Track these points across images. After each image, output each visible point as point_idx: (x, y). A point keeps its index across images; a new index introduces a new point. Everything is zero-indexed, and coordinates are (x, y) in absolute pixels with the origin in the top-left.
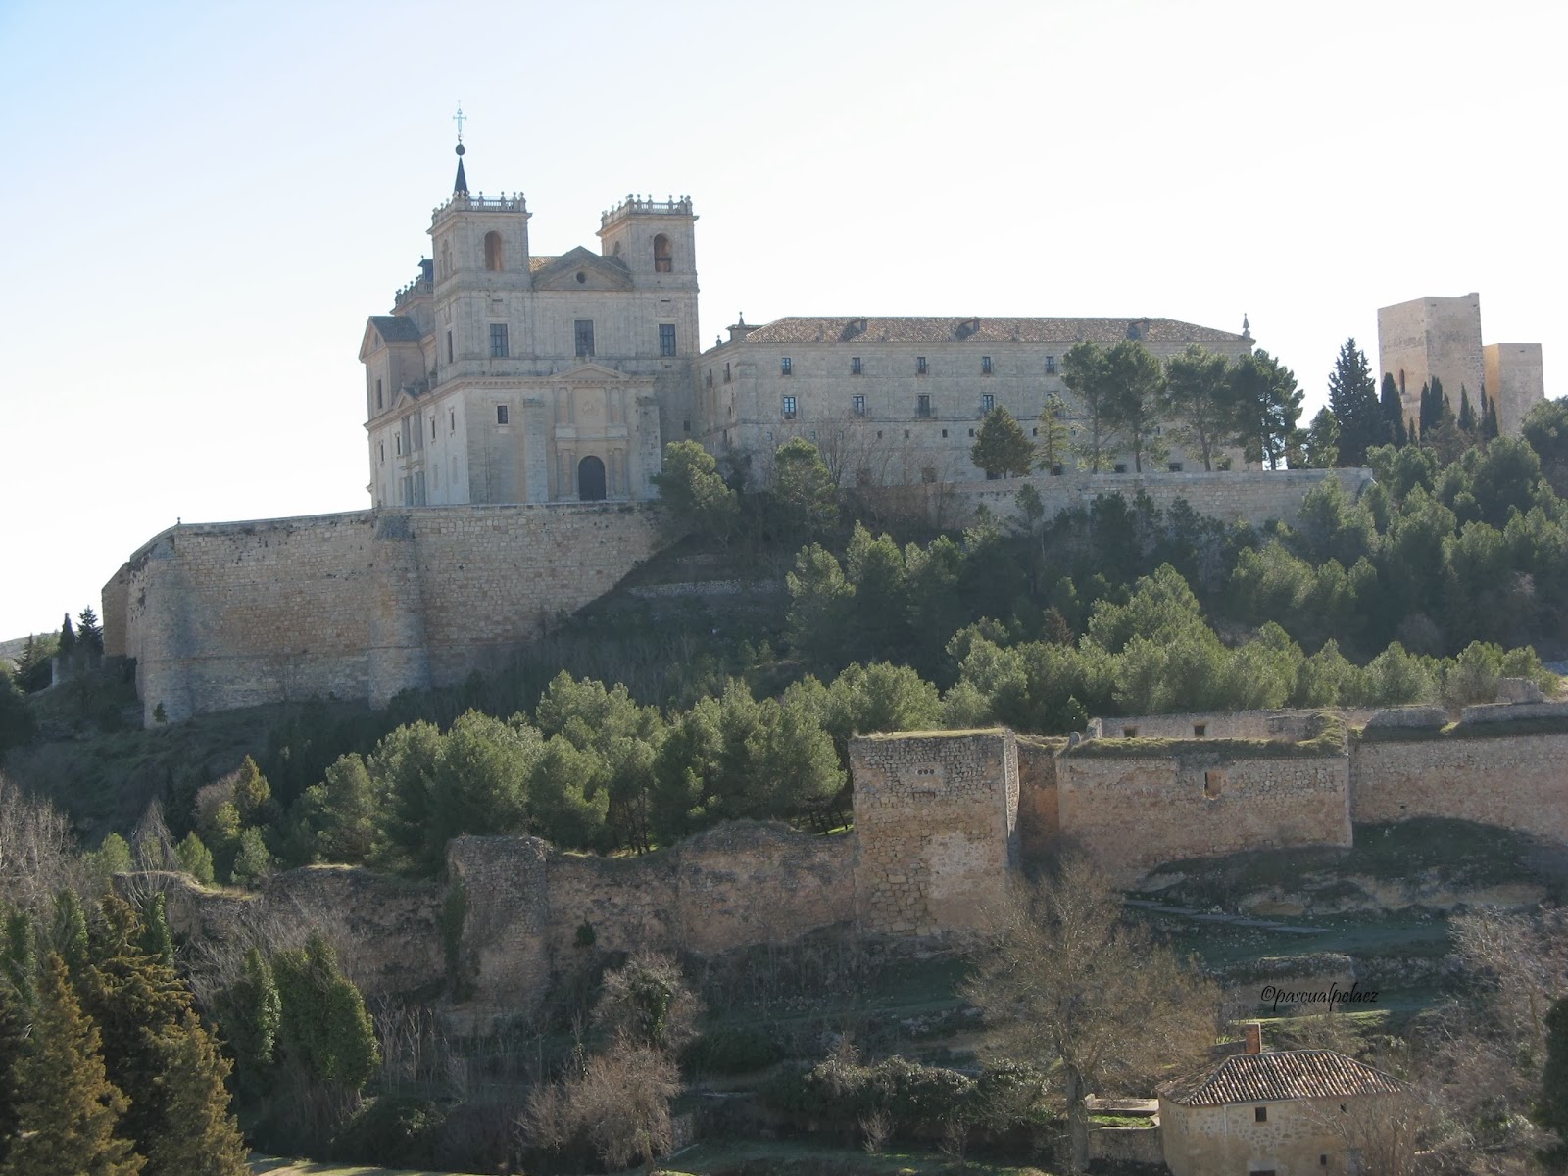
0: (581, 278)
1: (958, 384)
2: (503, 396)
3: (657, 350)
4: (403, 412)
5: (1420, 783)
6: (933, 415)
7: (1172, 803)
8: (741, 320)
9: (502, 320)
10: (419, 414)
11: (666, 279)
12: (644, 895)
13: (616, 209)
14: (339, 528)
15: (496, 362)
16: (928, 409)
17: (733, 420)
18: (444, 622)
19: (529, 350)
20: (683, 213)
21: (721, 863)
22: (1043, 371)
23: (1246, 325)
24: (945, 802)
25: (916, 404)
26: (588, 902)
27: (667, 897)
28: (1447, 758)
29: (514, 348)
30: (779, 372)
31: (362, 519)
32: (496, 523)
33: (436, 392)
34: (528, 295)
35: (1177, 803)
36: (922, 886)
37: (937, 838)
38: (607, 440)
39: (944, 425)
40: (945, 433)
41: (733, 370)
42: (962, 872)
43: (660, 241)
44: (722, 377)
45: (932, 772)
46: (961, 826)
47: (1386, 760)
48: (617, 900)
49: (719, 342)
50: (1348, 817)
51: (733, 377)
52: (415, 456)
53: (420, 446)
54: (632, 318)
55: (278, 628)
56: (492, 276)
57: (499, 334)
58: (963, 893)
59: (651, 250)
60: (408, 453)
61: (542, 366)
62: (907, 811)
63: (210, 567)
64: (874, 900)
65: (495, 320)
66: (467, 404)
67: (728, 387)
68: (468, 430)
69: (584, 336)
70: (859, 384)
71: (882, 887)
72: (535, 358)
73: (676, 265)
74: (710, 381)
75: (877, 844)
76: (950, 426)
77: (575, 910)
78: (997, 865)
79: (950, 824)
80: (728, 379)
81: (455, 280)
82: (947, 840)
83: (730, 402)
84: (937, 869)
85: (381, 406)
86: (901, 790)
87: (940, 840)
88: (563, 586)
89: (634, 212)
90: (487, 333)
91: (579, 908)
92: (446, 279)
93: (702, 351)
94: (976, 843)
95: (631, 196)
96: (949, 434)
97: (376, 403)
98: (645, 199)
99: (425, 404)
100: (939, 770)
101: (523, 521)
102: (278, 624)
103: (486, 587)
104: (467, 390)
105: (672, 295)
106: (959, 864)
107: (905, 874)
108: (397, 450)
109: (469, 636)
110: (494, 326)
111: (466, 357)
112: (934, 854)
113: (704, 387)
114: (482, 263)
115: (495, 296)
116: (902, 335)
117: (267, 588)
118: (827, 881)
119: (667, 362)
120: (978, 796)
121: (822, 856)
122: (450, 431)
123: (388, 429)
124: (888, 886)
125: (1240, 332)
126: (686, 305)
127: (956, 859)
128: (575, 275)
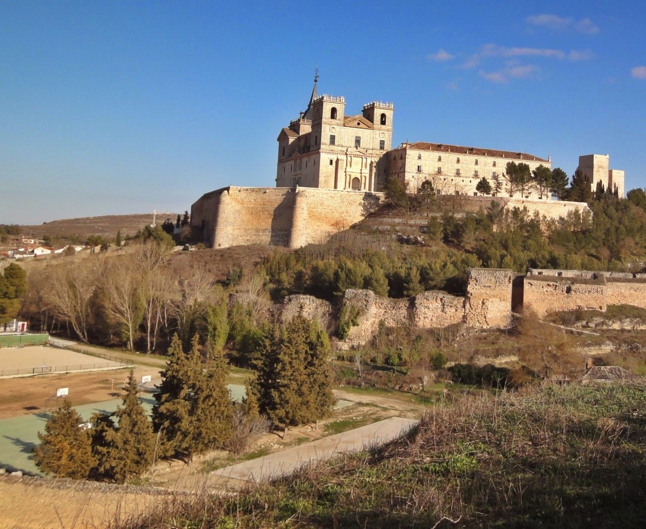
0: (359, 124)
1: (468, 167)
2: (332, 156)
3: (379, 148)
4: (295, 158)
5: (624, 294)
6: (460, 175)
7: (556, 294)
8: (407, 142)
9: (333, 134)
10: (301, 159)
11: (383, 127)
15: (331, 146)
16: (459, 173)
18: (313, 224)
20: (390, 108)
21: (426, 302)
22: (492, 165)
24: (494, 289)
25: (455, 172)
28: (631, 287)
29: (336, 143)
30: (417, 158)
33: (309, 153)
34: (342, 127)
35: (558, 294)
36: (485, 313)
38: (361, 173)
40: (463, 181)
42: (497, 310)
43: (383, 115)
44: (399, 158)
45: (491, 280)
46: (498, 296)
47: (615, 286)
48: (393, 312)
49: (399, 147)
50: (605, 302)
51: (403, 158)
52: (298, 172)
53: (300, 168)
54: (372, 137)
56: (332, 121)
57: (332, 138)
58: (497, 316)
59: (380, 117)
60: (295, 170)
62: (482, 291)
64: (470, 316)
67: (401, 161)
69: (358, 141)
70: (440, 164)
71: (473, 313)
72: (343, 146)
73: (387, 123)
74: (395, 159)
75: (473, 300)
76: (464, 179)
79: (495, 296)
80: (401, 159)
81: (320, 121)
82: (494, 300)
83: (400, 165)
84: (490, 309)
85: (284, 155)
86: (481, 285)
87: (492, 300)
89: (376, 106)
90: (329, 137)
92: (317, 120)
94: (502, 302)
97: (282, 153)
99: (304, 156)
100: (493, 280)
101: (340, 195)
105: (385, 132)
106: (496, 308)
107: (481, 309)
108: (290, 169)
110: (331, 136)
111: (322, 144)
112: (489, 304)
113: (392, 160)
114: (330, 116)
120: (503, 288)
121: (455, 302)
122: (313, 165)
123: (288, 162)
124: (475, 313)
126: (388, 135)
127: (496, 306)
128: (357, 123)
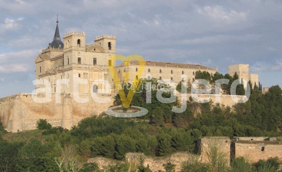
1: (167, 75)
2: (80, 72)
9: (80, 57)
10: (57, 74)
11: (110, 51)
15: (79, 65)
18: (76, 115)
19: (85, 63)
20: (114, 38)
22: (182, 74)
25: (159, 78)
29: (82, 62)
30: (135, 71)
34: (85, 52)
41: (126, 70)
44: (123, 71)
54: (104, 58)
56: (79, 48)
59: (108, 45)
61: (87, 66)
69: (95, 61)
70: (150, 74)
73: (112, 48)
81: (71, 48)
89: (105, 38)
90: (77, 59)
92: (68, 48)
104: (73, 70)
105: (111, 54)
111: (73, 64)
114: (77, 45)
115: (79, 52)
116: (157, 65)
128: (94, 49)
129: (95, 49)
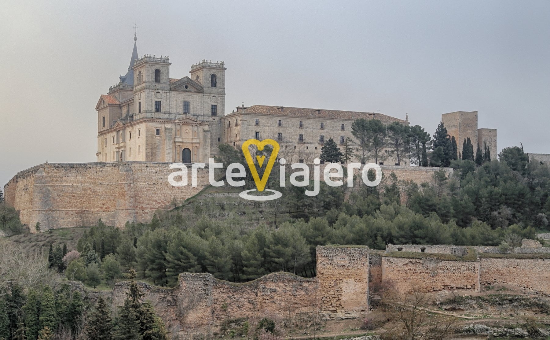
1: (313, 131)
2: (158, 125)
3: (210, 113)
4: (117, 129)
5: (501, 272)
6: (304, 141)
7: (420, 273)
8: (243, 105)
9: (159, 100)
10: (124, 131)
11: (215, 90)
12: (245, 295)
13: (198, 64)
14: (105, 167)
15: (157, 114)
16: (302, 139)
17: (238, 138)
18: (141, 202)
19: (168, 110)
20: (221, 67)
21: (273, 286)
22: (340, 129)
23: (407, 118)
24: (348, 268)
25: (298, 137)
26: (226, 297)
27: (253, 296)
28: (510, 264)
29: (163, 110)
30: (254, 124)
31: (114, 165)
32: (160, 169)
33: (132, 123)
34: (168, 92)
35: (422, 273)
36: (339, 296)
37: (345, 280)
38: (192, 143)
39: (307, 145)
40: (307, 148)
41: (239, 122)
42: (353, 292)
43: (213, 76)
44: (234, 124)
45: (344, 258)
46: (353, 277)
47: (490, 264)
48: (236, 296)
49: (233, 112)
50: (479, 281)
51: (238, 125)
52: (121, 145)
53: (124, 141)
54: (202, 102)
55: (81, 201)
56: (157, 84)
57: (158, 104)
58: (353, 299)
59: (210, 79)
60: (118, 143)
61: (172, 116)
62: (336, 271)
63: (57, 178)
64: (323, 300)
65: (157, 100)
66: (146, 128)
67: (237, 128)
68: (146, 137)
69: (187, 107)
70: (280, 130)
71: (326, 296)
72: (170, 114)
73: (218, 85)
74: (229, 125)
75: (325, 281)
76: (309, 146)
77: (221, 299)
78: (364, 291)
79: (349, 276)
80: (237, 125)
81: (144, 85)
82: (348, 281)
83: (237, 133)
84: (344, 291)
85: (104, 126)
86: (334, 264)
87: (346, 281)
88: (182, 192)
89: (205, 66)
90: (154, 104)
91: (223, 298)
92: (139, 84)
93: (226, 115)
94: (358, 283)
95: (204, 60)
96: (309, 148)
97: (102, 125)
98: (209, 62)
99: (127, 127)
100: (347, 258)
101: (169, 169)
102: (81, 199)
103: (156, 190)
104: (147, 123)
105: (216, 95)
106: (351, 289)
107: (334, 292)
108: (113, 142)
109: (150, 207)
110: (156, 102)
111: (147, 112)
112: (343, 285)
113: (226, 127)
114: (154, 80)
115: (157, 91)
116: (295, 114)
117: (78, 187)
118: (307, 293)
119: (214, 118)
120: (359, 267)
121: (306, 285)
122: (138, 136)
123: (109, 134)
124: (328, 295)
125: (405, 119)
126: (221, 99)
127: (351, 288)
128: (184, 86)
129: (186, 87)
